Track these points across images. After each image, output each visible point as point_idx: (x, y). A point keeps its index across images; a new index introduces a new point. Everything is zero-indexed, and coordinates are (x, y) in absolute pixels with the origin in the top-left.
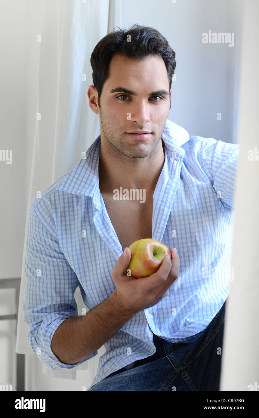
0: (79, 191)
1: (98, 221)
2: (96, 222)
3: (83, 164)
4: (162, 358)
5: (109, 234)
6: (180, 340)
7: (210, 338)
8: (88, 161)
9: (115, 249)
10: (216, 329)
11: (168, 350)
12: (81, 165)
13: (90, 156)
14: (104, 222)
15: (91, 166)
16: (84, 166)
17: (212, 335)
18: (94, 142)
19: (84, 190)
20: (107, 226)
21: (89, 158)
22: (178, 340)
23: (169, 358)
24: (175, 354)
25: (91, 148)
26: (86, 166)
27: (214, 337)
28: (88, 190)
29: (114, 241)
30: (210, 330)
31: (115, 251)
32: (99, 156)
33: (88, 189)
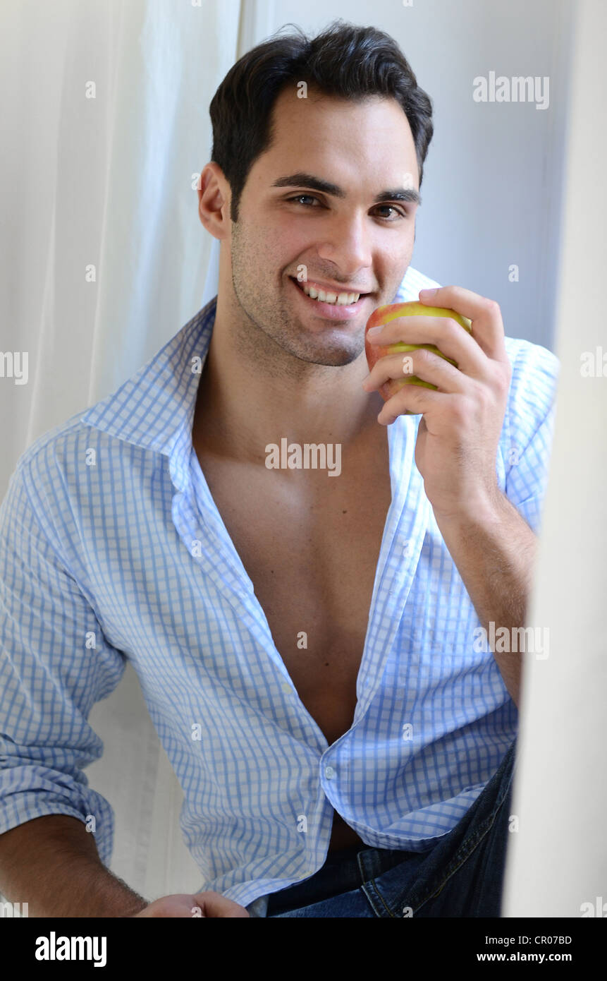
0: (136, 436)
1: (186, 522)
2: (180, 525)
3: (161, 367)
4: (351, 892)
5: (217, 552)
6: (402, 845)
7: (472, 842)
8: (176, 360)
9: (235, 589)
10: (489, 818)
11: (370, 869)
12: (154, 367)
13: (184, 348)
14: (202, 523)
15: (181, 375)
16: (161, 371)
17: (478, 835)
18: (200, 313)
19: (152, 433)
20: (210, 533)
21: (179, 353)
22: (397, 844)
23: (369, 892)
24: (385, 883)
25: (188, 326)
26: (168, 373)
27: (481, 839)
28: (161, 437)
29: (231, 570)
30: (473, 823)
31: (235, 595)
32: (206, 352)
33: (161, 432)
